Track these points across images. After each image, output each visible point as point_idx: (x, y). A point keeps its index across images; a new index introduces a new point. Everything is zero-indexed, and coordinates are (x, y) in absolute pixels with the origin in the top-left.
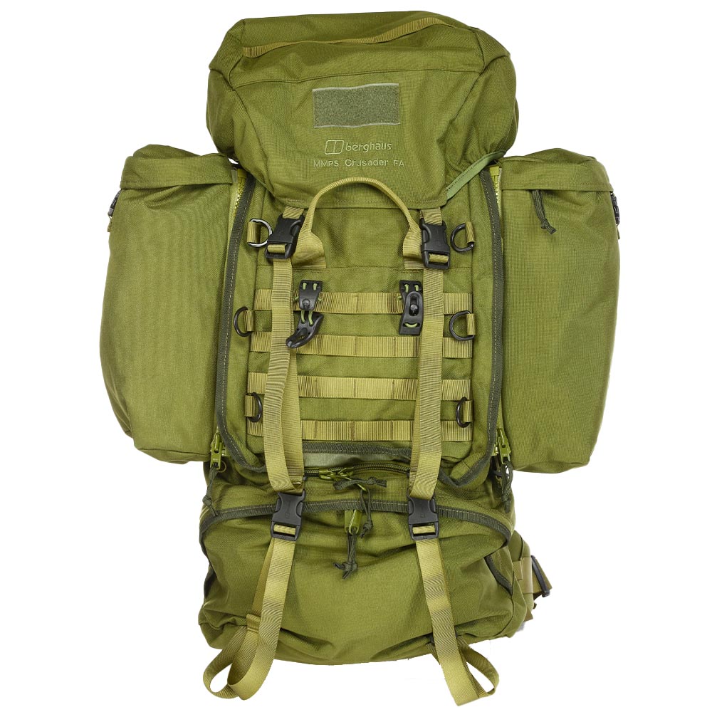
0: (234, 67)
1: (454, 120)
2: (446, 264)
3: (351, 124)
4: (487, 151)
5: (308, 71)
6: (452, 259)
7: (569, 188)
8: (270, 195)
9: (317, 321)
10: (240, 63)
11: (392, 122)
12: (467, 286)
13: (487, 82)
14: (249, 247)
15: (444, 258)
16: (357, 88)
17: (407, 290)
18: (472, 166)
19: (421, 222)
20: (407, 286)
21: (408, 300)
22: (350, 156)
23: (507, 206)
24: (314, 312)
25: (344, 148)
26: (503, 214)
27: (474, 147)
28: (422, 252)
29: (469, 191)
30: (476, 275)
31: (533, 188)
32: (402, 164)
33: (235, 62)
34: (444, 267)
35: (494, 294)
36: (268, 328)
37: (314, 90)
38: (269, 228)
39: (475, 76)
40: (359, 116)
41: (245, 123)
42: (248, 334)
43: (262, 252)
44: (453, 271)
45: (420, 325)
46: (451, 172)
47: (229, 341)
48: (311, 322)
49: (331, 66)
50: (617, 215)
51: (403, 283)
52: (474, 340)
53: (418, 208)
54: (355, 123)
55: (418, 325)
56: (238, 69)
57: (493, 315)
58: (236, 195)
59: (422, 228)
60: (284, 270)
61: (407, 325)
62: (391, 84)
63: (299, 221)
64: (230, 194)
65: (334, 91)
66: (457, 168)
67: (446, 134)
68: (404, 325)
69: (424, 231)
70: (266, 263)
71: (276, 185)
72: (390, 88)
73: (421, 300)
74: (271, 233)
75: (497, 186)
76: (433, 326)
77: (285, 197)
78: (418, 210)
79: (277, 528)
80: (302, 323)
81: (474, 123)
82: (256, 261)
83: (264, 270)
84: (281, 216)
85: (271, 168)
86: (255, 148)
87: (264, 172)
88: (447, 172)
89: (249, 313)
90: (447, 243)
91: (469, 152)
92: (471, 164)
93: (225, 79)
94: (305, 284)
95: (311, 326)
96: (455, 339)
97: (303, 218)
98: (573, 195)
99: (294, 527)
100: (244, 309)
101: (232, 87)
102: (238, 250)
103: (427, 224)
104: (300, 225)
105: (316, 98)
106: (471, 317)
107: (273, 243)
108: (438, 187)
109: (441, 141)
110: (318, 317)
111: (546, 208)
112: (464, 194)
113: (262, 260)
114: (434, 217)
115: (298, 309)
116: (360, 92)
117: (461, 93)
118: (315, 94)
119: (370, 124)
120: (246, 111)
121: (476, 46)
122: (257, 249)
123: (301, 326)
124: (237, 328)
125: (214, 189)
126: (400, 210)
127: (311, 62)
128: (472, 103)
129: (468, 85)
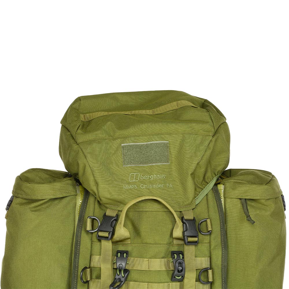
0: (78, 129)
1: (199, 162)
2: (196, 242)
3: (143, 164)
4: (215, 175)
5: (119, 133)
6: (199, 239)
8: (98, 202)
9: (126, 275)
10: (80, 127)
11: (165, 162)
12: (207, 253)
13: (216, 141)
14: (87, 232)
15: (195, 239)
16: (146, 143)
17: (176, 258)
18: (208, 185)
19: (182, 219)
20: (175, 255)
21: (177, 265)
22: (143, 182)
23: (227, 206)
24: (124, 270)
25: (140, 178)
26: (225, 211)
27: (209, 174)
28: (184, 236)
29: (207, 199)
30: (212, 247)
31: (241, 198)
32: (171, 186)
33: (77, 127)
34: (195, 243)
35: (222, 258)
36: (99, 277)
37: (122, 145)
38: (99, 221)
39: (211, 138)
40: (147, 159)
41: (85, 165)
42: (87, 282)
43: (95, 235)
44: (200, 245)
45: (183, 277)
46: (198, 189)
47: (77, 284)
48: (123, 275)
49: (131, 131)
50: (284, 206)
51: (173, 253)
52: (212, 284)
53: (180, 211)
54: (146, 163)
55: (182, 277)
56: (79, 131)
57: (222, 269)
58: (79, 201)
59: (183, 223)
60: (107, 245)
61: (176, 277)
62: (164, 142)
63: (116, 218)
64: (76, 200)
65: (133, 145)
66: (201, 187)
67: (195, 170)
68: (175, 277)
69: (184, 224)
70: (97, 241)
71: (102, 199)
72: (164, 143)
73: (184, 265)
74: (99, 225)
75: (222, 195)
76: (190, 277)
77: (107, 204)
78: (181, 212)
80: (118, 275)
81: (209, 162)
82: (92, 239)
83: (96, 245)
84: (105, 215)
85: (100, 190)
86: (91, 179)
87: (96, 192)
88: (195, 189)
89: (88, 270)
90: (196, 230)
91: (206, 177)
92: (208, 184)
93: (72, 136)
94: (119, 254)
95: (123, 277)
96: (201, 283)
97: (118, 216)
98: (263, 201)
100: (86, 268)
101: (76, 142)
102: (81, 233)
103: (186, 220)
104: (117, 220)
105: (123, 149)
106: (210, 272)
107: (101, 231)
108: (191, 199)
109: (193, 174)
110: (127, 272)
111: (249, 208)
112: (205, 202)
113: (95, 239)
114: (189, 216)
115: (115, 267)
116: (147, 146)
117: (203, 148)
118: (123, 147)
119: (154, 164)
120: (86, 158)
121: (210, 121)
122: (92, 233)
123: (117, 277)
124: (82, 279)
125: (67, 199)
126: (171, 212)
127: (120, 128)
128: (208, 153)
129: (207, 143)
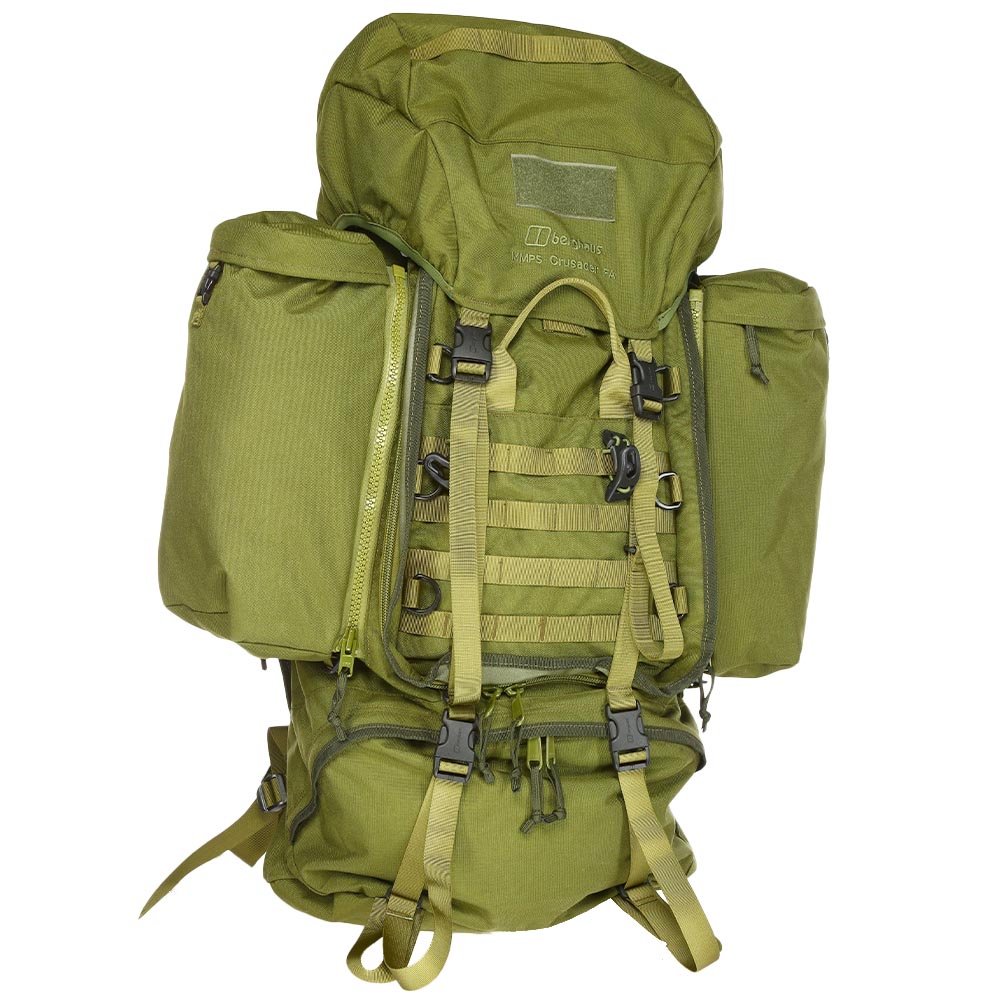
2: (658, 413)
7: (787, 327)
11: (605, 216)
15: (658, 406)
16: (563, 164)
19: (631, 358)
20: (617, 439)
21: (624, 457)
22: (556, 251)
23: (711, 341)
25: (550, 239)
31: (745, 324)
32: (612, 274)
34: (658, 417)
37: (513, 156)
39: (704, 170)
51: (610, 434)
53: (627, 337)
59: (633, 366)
61: (620, 489)
62: (606, 167)
68: (617, 490)
69: (634, 368)
72: (606, 172)
75: (698, 315)
78: (627, 339)
79: (444, 766)
98: (790, 334)
99: (467, 764)
103: (638, 361)
105: (516, 165)
107: (463, 360)
111: (762, 348)
114: (644, 351)
116: (567, 171)
117: (688, 190)
118: (516, 160)
129: (696, 180)
